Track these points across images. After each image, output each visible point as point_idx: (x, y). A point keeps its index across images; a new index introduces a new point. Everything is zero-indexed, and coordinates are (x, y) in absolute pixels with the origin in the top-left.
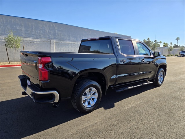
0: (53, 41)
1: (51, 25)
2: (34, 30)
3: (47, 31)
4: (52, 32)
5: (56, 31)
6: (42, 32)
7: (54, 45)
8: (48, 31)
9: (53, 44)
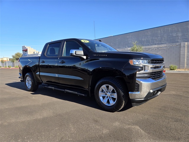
0: (184, 44)
7: (186, 49)
9: (184, 47)
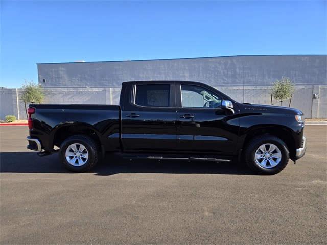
1: (229, 62)
2: (201, 74)
3: (222, 72)
4: (229, 73)
5: (237, 70)
6: (212, 74)
8: (224, 72)
